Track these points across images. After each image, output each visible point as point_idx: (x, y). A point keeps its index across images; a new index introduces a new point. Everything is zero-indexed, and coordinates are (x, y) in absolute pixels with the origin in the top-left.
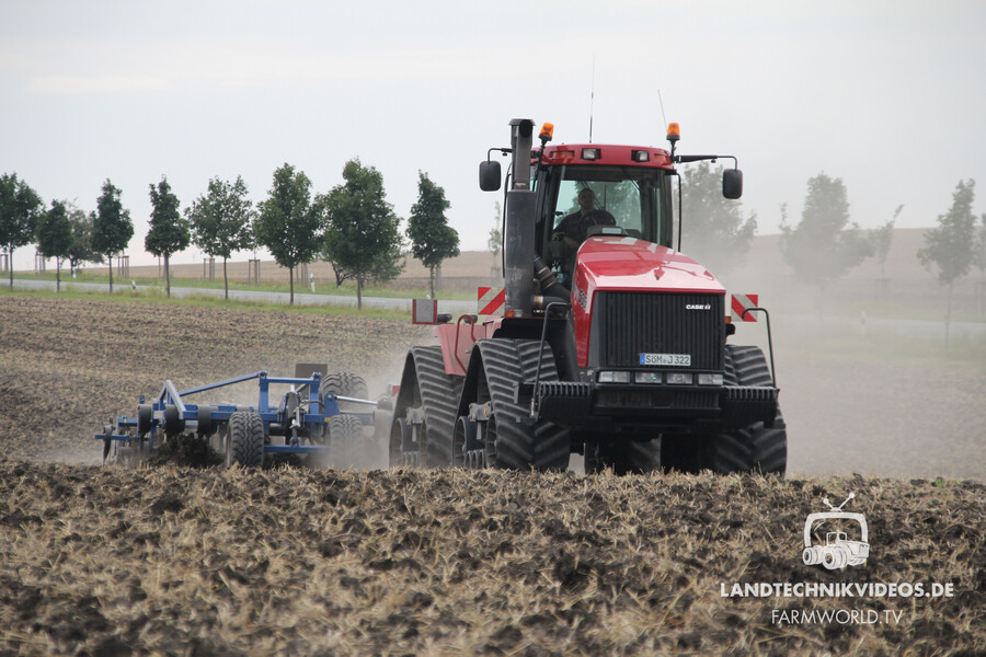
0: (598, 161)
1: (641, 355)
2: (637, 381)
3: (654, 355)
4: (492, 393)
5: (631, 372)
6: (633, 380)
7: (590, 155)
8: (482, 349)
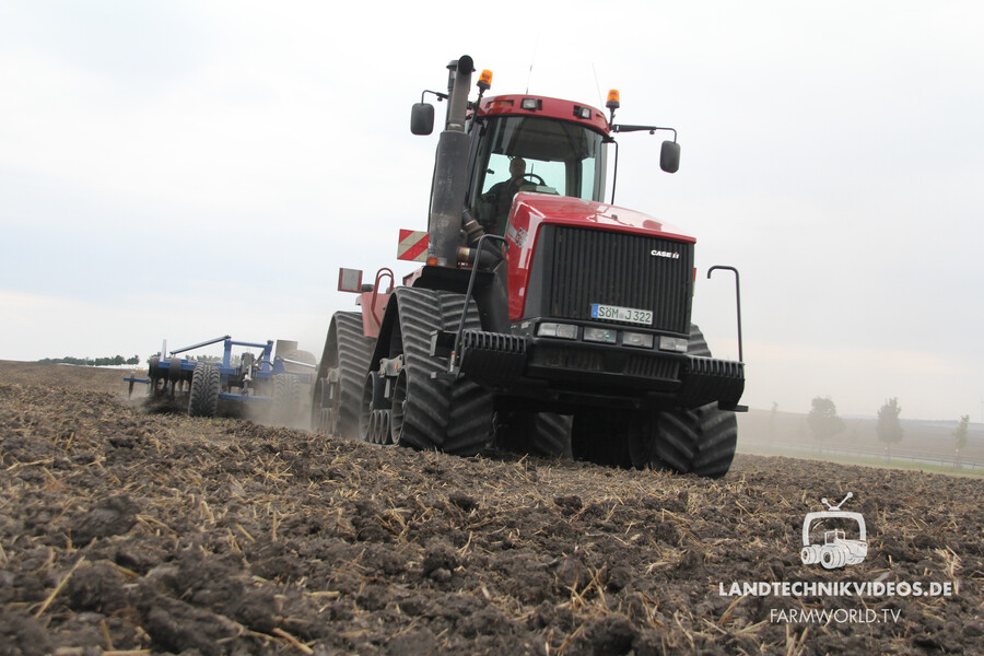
0: (538, 112)
1: (593, 306)
2: (586, 338)
3: (609, 307)
4: (406, 344)
5: (580, 325)
6: (581, 335)
7: (530, 104)
8: (399, 296)
